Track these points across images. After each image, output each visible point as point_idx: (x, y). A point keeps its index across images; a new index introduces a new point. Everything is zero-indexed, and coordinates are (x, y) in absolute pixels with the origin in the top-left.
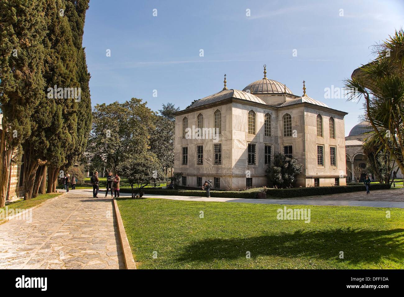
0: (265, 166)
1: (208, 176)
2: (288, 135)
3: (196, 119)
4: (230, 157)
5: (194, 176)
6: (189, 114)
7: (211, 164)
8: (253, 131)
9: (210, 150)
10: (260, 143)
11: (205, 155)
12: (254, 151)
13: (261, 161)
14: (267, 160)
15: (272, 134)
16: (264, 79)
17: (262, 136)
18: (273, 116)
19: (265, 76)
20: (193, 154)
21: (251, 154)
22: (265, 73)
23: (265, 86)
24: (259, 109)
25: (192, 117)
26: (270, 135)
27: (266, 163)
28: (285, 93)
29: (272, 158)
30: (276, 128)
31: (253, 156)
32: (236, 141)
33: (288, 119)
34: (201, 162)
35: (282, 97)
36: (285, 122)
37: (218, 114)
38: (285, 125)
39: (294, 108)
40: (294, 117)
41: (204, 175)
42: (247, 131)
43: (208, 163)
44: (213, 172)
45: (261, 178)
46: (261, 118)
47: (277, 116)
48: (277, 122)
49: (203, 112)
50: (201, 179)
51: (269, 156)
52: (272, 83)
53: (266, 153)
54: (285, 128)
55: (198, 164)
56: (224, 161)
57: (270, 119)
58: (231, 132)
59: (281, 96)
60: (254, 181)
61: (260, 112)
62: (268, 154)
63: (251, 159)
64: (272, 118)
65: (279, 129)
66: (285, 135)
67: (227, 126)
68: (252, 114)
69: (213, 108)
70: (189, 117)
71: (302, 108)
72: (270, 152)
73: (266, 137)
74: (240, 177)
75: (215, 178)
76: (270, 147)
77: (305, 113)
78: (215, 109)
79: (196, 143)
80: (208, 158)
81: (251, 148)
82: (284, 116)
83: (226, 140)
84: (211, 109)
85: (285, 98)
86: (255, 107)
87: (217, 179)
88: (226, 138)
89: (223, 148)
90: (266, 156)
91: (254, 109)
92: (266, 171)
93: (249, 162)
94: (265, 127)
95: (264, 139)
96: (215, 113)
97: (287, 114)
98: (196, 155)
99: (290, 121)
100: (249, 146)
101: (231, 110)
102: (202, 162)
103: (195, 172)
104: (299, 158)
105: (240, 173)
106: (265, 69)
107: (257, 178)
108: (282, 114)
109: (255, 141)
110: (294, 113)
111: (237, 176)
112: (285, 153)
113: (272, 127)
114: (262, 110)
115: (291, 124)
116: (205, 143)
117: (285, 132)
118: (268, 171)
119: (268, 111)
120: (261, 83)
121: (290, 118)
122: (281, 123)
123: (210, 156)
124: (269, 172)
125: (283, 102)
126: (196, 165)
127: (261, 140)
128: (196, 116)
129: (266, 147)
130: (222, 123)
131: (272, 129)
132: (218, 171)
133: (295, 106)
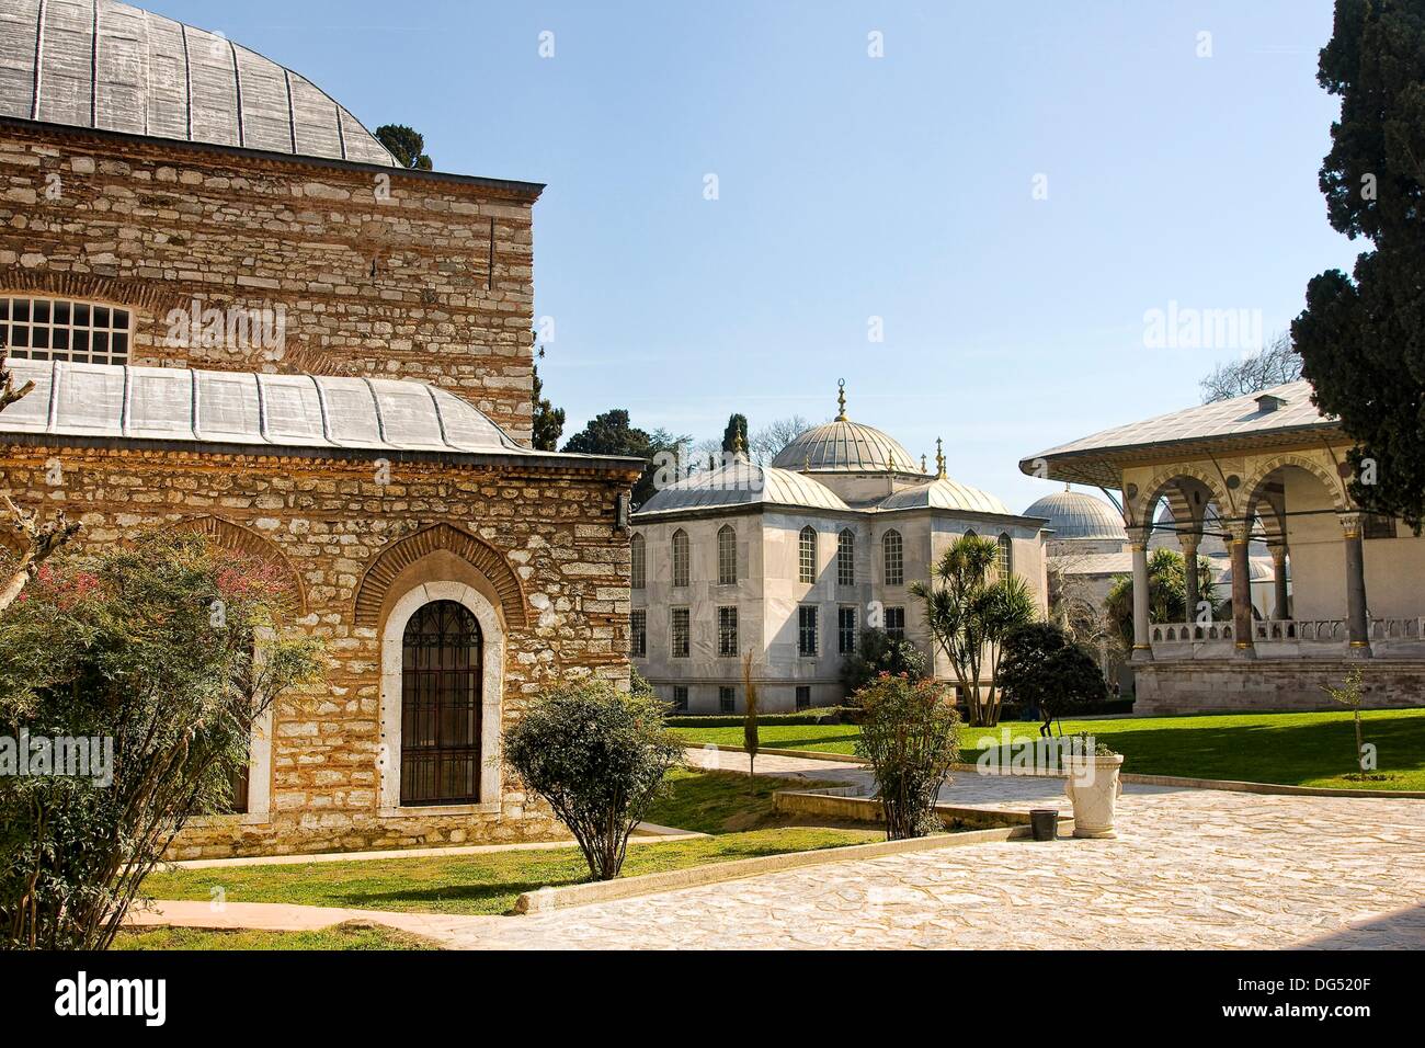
0: (838, 659)
1: (705, 683)
2: (895, 582)
3: (668, 542)
4: (759, 639)
5: (667, 684)
6: (649, 527)
7: (711, 655)
8: (810, 575)
9: (708, 623)
10: (828, 603)
11: (695, 635)
12: (812, 623)
13: (830, 646)
14: (845, 642)
15: (857, 578)
16: (837, 420)
17: (832, 585)
18: (860, 535)
19: (842, 411)
20: (663, 631)
21: (807, 629)
22: (842, 402)
23: (840, 448)
24: (824, 522)
25: (656, 535)
26: (851, 582)
27: (842, 649)
28: (890, 472)
29: (857, 640)
30: (867, 564)
31: (812, 634)
32: (771, 602)
33: (893, 541)
34: (683, 649)
35: (884, 481)
36: (887, 549)
37: (728, 536)
38: (887, 557)
39: (910, 517)
40: (907, 541)
41: (693, 682)
42: (798, 576)
43: (703, 653)
44: (717, 673)
45: (831, 687)
46: (828, 544)
47: (870, 535)
48: (869, 548)
49: (690, 526)
50: (686, 690)
51: (850, 634)
52: (859, 437)
53: (841, 624)
54: (887, 565)
55: (678, 654)
56: (744, 649)
57: (851, 543)
58: (760, 582)
59: (881, 477)
60: (814, 693)
61: (827, 530)
62: (846, 630)
63: (807, 644)
64: (857, 540)
65: (873, 569)
66: (888, 582)
67: (751, 568)
68: (809, 534)
69: (715, 520)
70: (649, 534)
71: (927, 520)
72: (851, 623)
73: (841, 587)
74: (782, 685)
75: (721, 688)
76: (851, 612)
77: (933, 534)
78: (722, 522)
79: (669, 602)
80: (703, 640)
81: (806, 615)
82: (887, 534)
83: (749, 600)
84: (709, 522)
85: (890, 484)
86: (815, 519)
87: (727, 690)
88: (749, 594)
89: (742, 617)
90: (842, 634)
91: (813, 522)
92: (842, 671)
93: (802, 648)
94: (840, 564)
95: (838, 593)
96: (721, 531)
97: (893, 532)
98: (669, 632)
99: (900, 548)
100: (802, 611)
101: (760, 530)
102: (687, 650)
103: (669, 675)
104: (919, 639)
105: (782, 676)
106: (842, 392)
107: (821, 687)
108: (880, 530)
109: (814, 599)
110: (909, 530)
111: (776, 683)
112: (888, 626)
113: (855, 562)
114: (831, 524)
115: (900, 556)
116: (695, 604)
117: (888, 573)
118: (846, 669)
119: (846, 524)
120: (831, 437)
121: (900, 540)
122: (878, 552)
123: (708, 637)
124: (849, 672)
125: (886, 494)
126: (670, 658)
127: (829, 596)
128: (669, 535)
129: (841, 612)
130: (738, 558)
131: (857, 568)
132: (729, 670)
133: (911, 514)
